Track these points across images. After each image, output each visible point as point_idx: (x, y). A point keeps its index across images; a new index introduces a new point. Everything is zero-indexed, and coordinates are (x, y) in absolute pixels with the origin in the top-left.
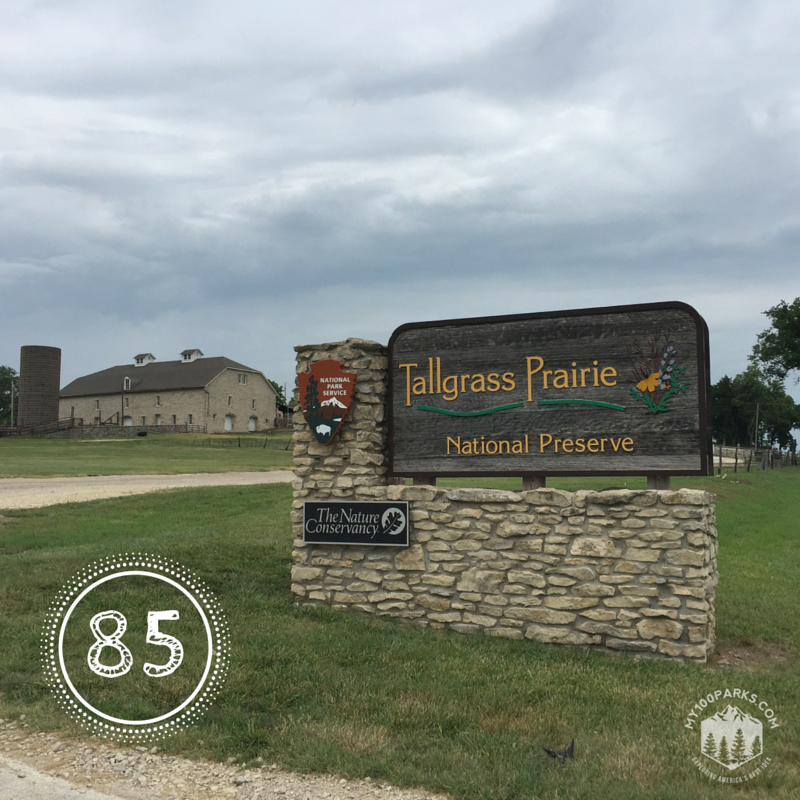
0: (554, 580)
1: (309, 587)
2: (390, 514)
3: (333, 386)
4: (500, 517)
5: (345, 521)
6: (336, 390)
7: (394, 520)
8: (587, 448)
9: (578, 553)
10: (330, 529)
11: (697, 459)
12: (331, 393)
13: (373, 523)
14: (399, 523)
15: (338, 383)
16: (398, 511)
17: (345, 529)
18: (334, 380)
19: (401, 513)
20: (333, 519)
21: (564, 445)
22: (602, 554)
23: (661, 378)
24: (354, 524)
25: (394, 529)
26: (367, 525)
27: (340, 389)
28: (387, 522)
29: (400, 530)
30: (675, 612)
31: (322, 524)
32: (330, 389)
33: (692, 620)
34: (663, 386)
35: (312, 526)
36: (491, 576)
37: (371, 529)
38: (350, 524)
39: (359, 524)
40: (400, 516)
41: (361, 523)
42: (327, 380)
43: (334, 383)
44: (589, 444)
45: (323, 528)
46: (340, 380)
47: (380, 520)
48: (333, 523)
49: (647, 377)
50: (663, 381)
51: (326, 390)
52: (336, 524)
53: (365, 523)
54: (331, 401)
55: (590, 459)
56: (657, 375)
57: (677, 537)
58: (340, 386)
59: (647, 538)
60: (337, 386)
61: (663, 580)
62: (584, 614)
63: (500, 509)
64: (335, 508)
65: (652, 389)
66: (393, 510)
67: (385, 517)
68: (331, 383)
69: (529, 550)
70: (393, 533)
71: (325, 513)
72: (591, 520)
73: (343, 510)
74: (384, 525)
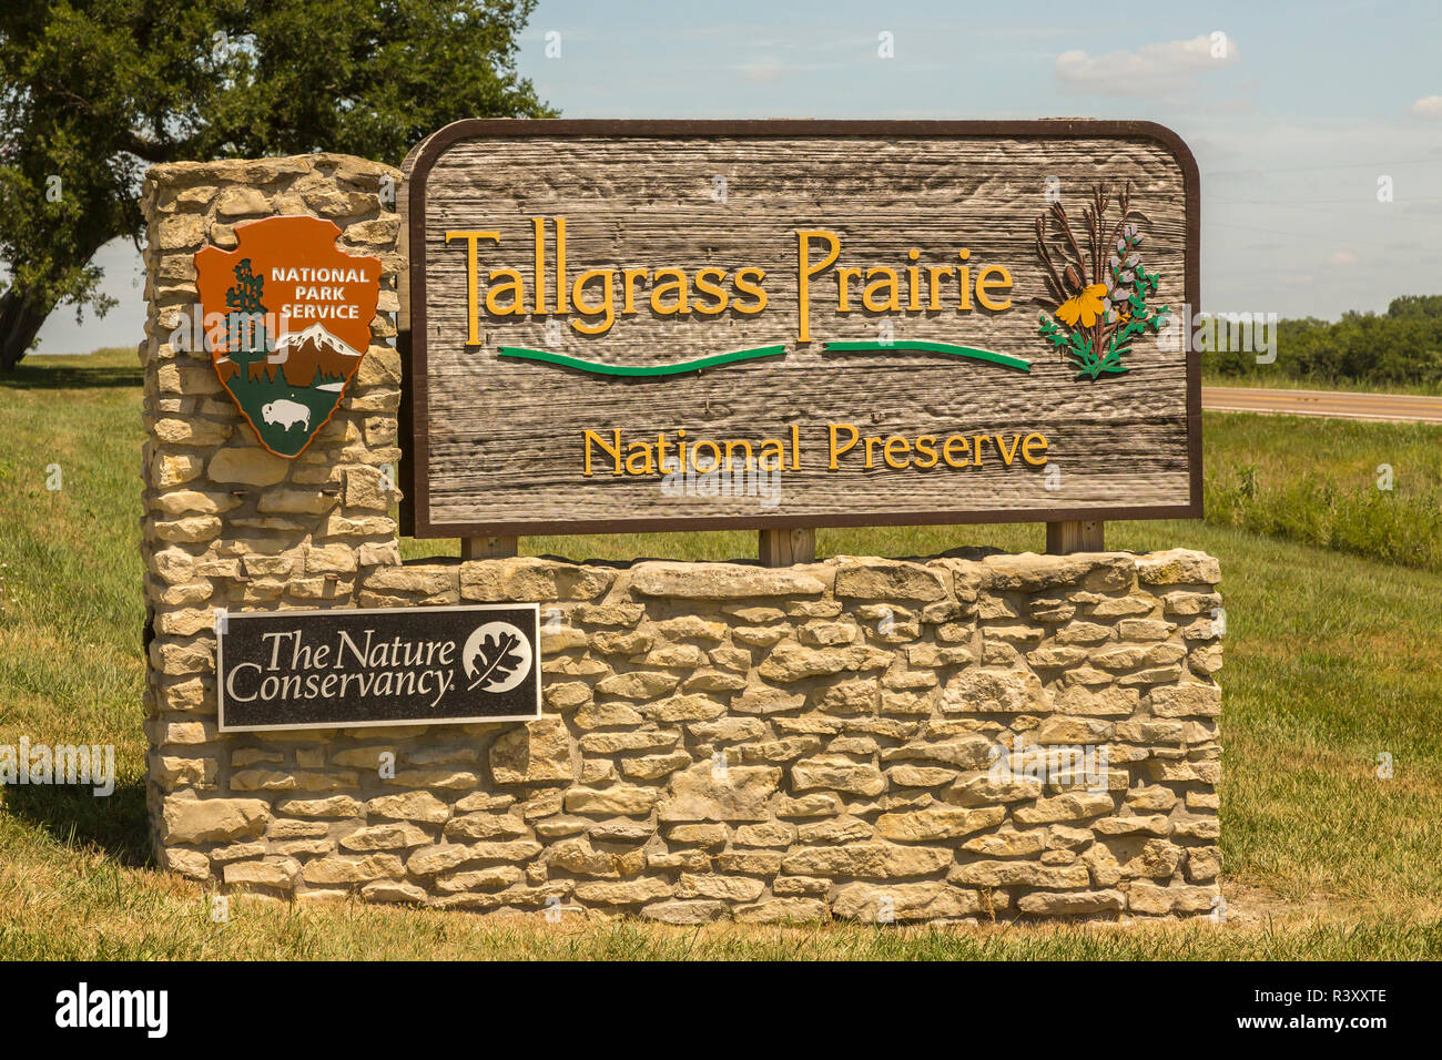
0: (907, 774)
1: (221, 854)
2: (489, 638)
3: (312, 293)
4: (773, 632)
5: (351, 664)
6: (324, 303)
7: (499, 655)
8: (941, 459)
9: (962, 706)
10: (304, 688)
11: (1181, 480)
12: (309, 311)
13: (436, 663)
14: (513, 662)
15: (332, 285)
16: (511, 629)
17: (354, 685)
18: (316, 275)
19: (520, 635)
20: (314, 658)
21: (888, 449)
22: (1016, 706)
23: (1109, 296)
24: (379, 670)
25: (500, 677)
26: (419, 670)
27: (337, 303)
28: (477, 662)
29: (516, 678)
30: (1164, 819)
31: (280, 675)
32: (303, 300)
33: (1197, 831)
34: (1114, 316)
35: (247, 682)
36: (752, 777)
37: (430, 682)
38: (366, 671)
39: (395, 670)
40: (516, 643)
41: (402, 668)
42: (293, 275)
43: (319, 285)
44: (947, 448)
45: (284, 686)
46: (337, 275)
47: (457, 656)
48: (313, 670)
49: (1078, 292)
50: (1114, 303)
51: (293, 301)
52: (323, 673)
53: (413, 667)
54: (306, 334)
55: (950, 482)
56: (1101, 290)
57: (1174, 657)
58: (338, 294)
59: (1114, 664)
60: (325, 293)
61: (1143, 753)
62: (971, 844)
63: (775, 613)
64: (320, 630)
65: (1089, 322)
66: (495, 629)
67: (472, 648)
68: (308, 285)
69: (845, 710)
70: (495, 688)
71: (287, 646)
72: (989, 630)
73: (344, 635)
74: (469, 668)
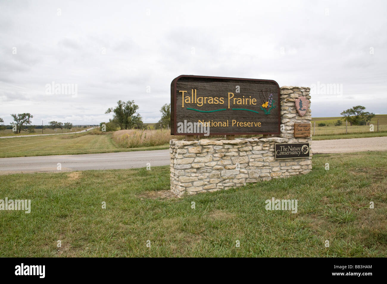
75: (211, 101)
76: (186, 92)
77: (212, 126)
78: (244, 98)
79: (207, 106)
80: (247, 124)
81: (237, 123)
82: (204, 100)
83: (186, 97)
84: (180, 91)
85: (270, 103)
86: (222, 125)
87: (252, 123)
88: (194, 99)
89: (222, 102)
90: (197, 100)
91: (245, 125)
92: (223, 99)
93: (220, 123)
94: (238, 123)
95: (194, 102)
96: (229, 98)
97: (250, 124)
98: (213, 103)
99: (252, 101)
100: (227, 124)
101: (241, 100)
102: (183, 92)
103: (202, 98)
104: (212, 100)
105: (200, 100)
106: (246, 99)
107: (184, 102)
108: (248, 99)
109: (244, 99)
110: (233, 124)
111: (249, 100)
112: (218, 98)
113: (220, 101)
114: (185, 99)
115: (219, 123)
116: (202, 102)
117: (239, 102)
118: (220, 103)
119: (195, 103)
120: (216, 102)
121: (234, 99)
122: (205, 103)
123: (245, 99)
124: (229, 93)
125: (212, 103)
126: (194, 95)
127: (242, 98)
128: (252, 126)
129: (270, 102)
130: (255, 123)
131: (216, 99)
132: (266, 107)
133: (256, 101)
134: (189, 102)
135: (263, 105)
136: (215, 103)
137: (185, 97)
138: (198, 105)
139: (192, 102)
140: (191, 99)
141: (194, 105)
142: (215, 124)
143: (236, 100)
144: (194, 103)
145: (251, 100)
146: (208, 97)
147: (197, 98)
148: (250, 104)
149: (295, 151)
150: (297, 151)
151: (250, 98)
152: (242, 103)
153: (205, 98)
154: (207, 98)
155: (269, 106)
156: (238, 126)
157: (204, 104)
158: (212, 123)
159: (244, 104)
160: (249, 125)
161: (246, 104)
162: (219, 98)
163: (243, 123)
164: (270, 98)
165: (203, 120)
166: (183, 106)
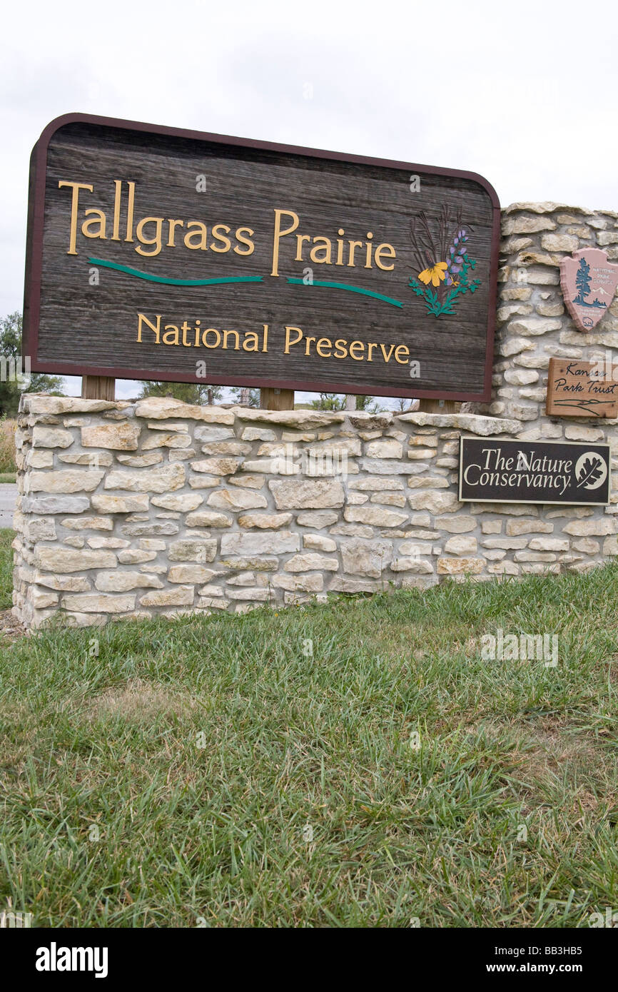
75: (197, 239)
76: (90, 187)
77: (197, 344)
78: (341, 237)
79: (176, 257)
80: (347, 347)
81: (304, 339)
82: (166, 229)
83: (88, 212)
84: (61, 183)
85: (456, 269)
86: (241, 343)
87: (371, 346)
88: (123, 223)
89: (245, 246)
90: (135, 230)
91: (341, 353)
92: (251, 232)
93: (232, 337)
94: (309, 340)
95: (123, 234)
96: (278, 233)
97: (362, 349)
98: (204, 248)
99: (378, 254)
100: (261, 343)
101: (328, 246)
102: (76, 186)
103: (159, 221)
104: (204, 232)
105: (149, 230)
106: (353, 244)
107: (79, 230)
108: (360, 243)
109: (341, 242)
110: (288, 344)
111: (366, 246)
112: (228, 229)
113: (235, 241)
114: (82, 218)
115: (226, 333)
116: (158, 240)
117: (321, 254)
118: (237, 249)
119: (129, 238)
120: (221, 244)
121: (301, 238)
122: (171, 243)
123: (347, 244)
124: (278, 212)
125: (202, 245)
126: (124, 208)
127: (334, 237)
128: (370, 359)
129: (453, 263)
130: (382, 346)
131: (221, 231)
132: (436, 283)
133: (393, 254)
134: (102, 234)
135: (425, 276)
136: (213, 247)
137: (81, 208)
138: (138, 249)
139: (116, 237)
140: (110, 221)
141: (124, 248)
142: (212, 338)
143: (308, 246)
144: (122, 241)
145: (374, 249)
146: (186, 219)
147: (137, 218)
148: (368, 265)
149: (547, 473)
150: (555, 475)
151: (369, 240)
152: (334, 257)
153: (173, 223)
154: (181, 222)
155: (451, 282)
156: (308, 353)
157: (165, 246)
158: (198, 330)
159: (340, 262)
160: (358, 353)
161: (351, 263)
162: (234, 229)
163: (333, 345)
164: (458, 248)
165: (159, 317)
166: (72, 250)
